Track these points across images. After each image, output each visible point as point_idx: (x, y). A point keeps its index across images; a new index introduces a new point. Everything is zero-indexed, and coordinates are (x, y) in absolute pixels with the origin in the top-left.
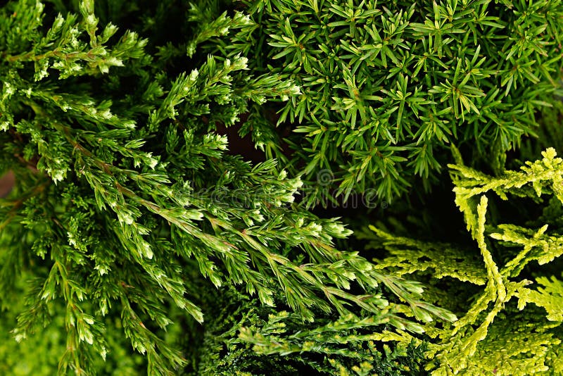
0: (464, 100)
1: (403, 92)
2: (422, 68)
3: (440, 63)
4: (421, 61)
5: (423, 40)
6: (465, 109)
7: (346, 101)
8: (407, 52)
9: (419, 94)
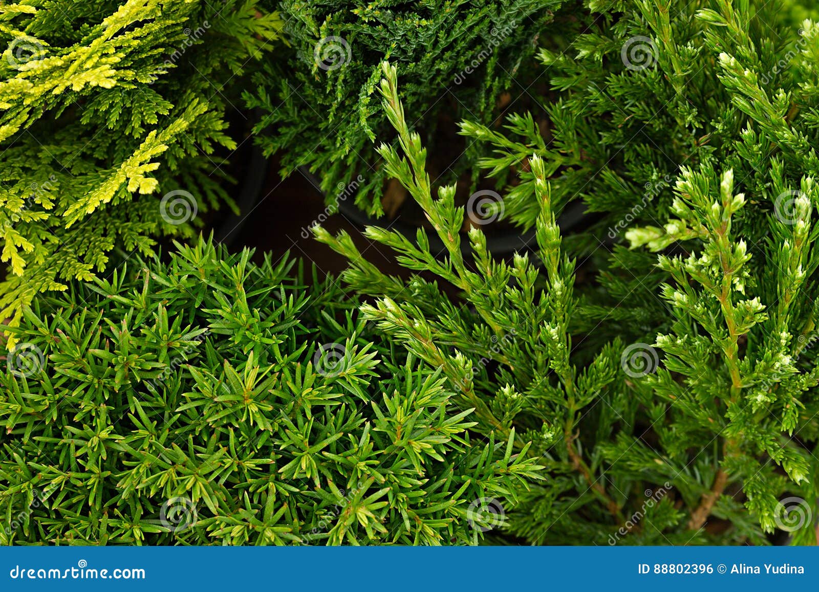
0: (250, 383)
1: (299, 460)
2: (255, 457)
3: (232, 440)
4: (250, 464)
5: (222, 481)
6: (259, 374)
7: (364, 523)
8: (251, 489)
9: (286, 439)
